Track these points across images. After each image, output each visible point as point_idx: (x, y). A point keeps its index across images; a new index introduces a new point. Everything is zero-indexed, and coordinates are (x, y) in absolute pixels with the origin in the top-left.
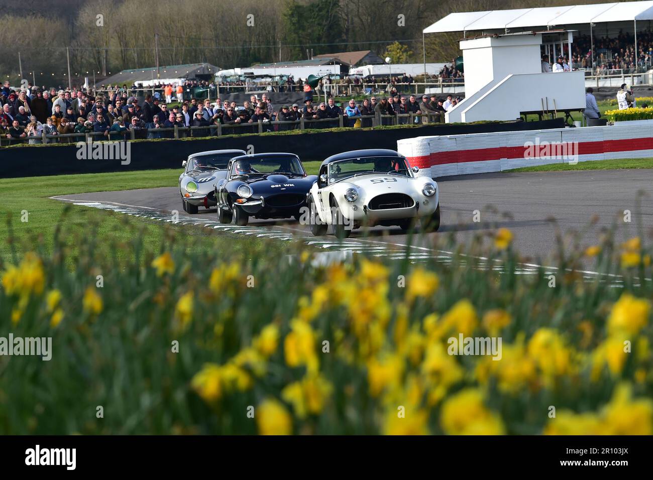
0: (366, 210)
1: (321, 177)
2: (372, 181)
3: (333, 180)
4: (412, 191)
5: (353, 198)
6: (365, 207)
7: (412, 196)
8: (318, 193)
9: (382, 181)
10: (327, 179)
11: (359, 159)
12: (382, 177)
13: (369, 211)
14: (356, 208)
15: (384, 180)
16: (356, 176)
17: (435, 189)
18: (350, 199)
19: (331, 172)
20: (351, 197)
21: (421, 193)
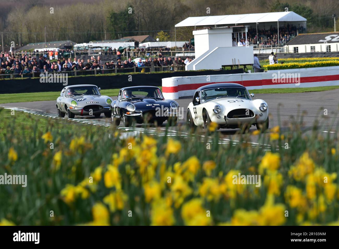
0: (226, 119)
1: (197, 99)
2: (229, 101)
3: (203, 101)
4: (253, 108)
5: (218, 111)
6: (225, 117)
7: (253, 110)
8: (194, 108)
9: (235, 102)
10: (200, 100)
11: (219, 88)
12: (235, 100)
13: (227, 119)
14: (219, 117)
15: (236, 101)
16: (218, 98)
17: (267, 107)
18: (216, 112)
19: (202, 96)
20: (216, 111)
21: (258, 109)
